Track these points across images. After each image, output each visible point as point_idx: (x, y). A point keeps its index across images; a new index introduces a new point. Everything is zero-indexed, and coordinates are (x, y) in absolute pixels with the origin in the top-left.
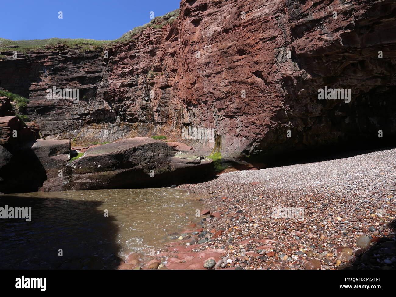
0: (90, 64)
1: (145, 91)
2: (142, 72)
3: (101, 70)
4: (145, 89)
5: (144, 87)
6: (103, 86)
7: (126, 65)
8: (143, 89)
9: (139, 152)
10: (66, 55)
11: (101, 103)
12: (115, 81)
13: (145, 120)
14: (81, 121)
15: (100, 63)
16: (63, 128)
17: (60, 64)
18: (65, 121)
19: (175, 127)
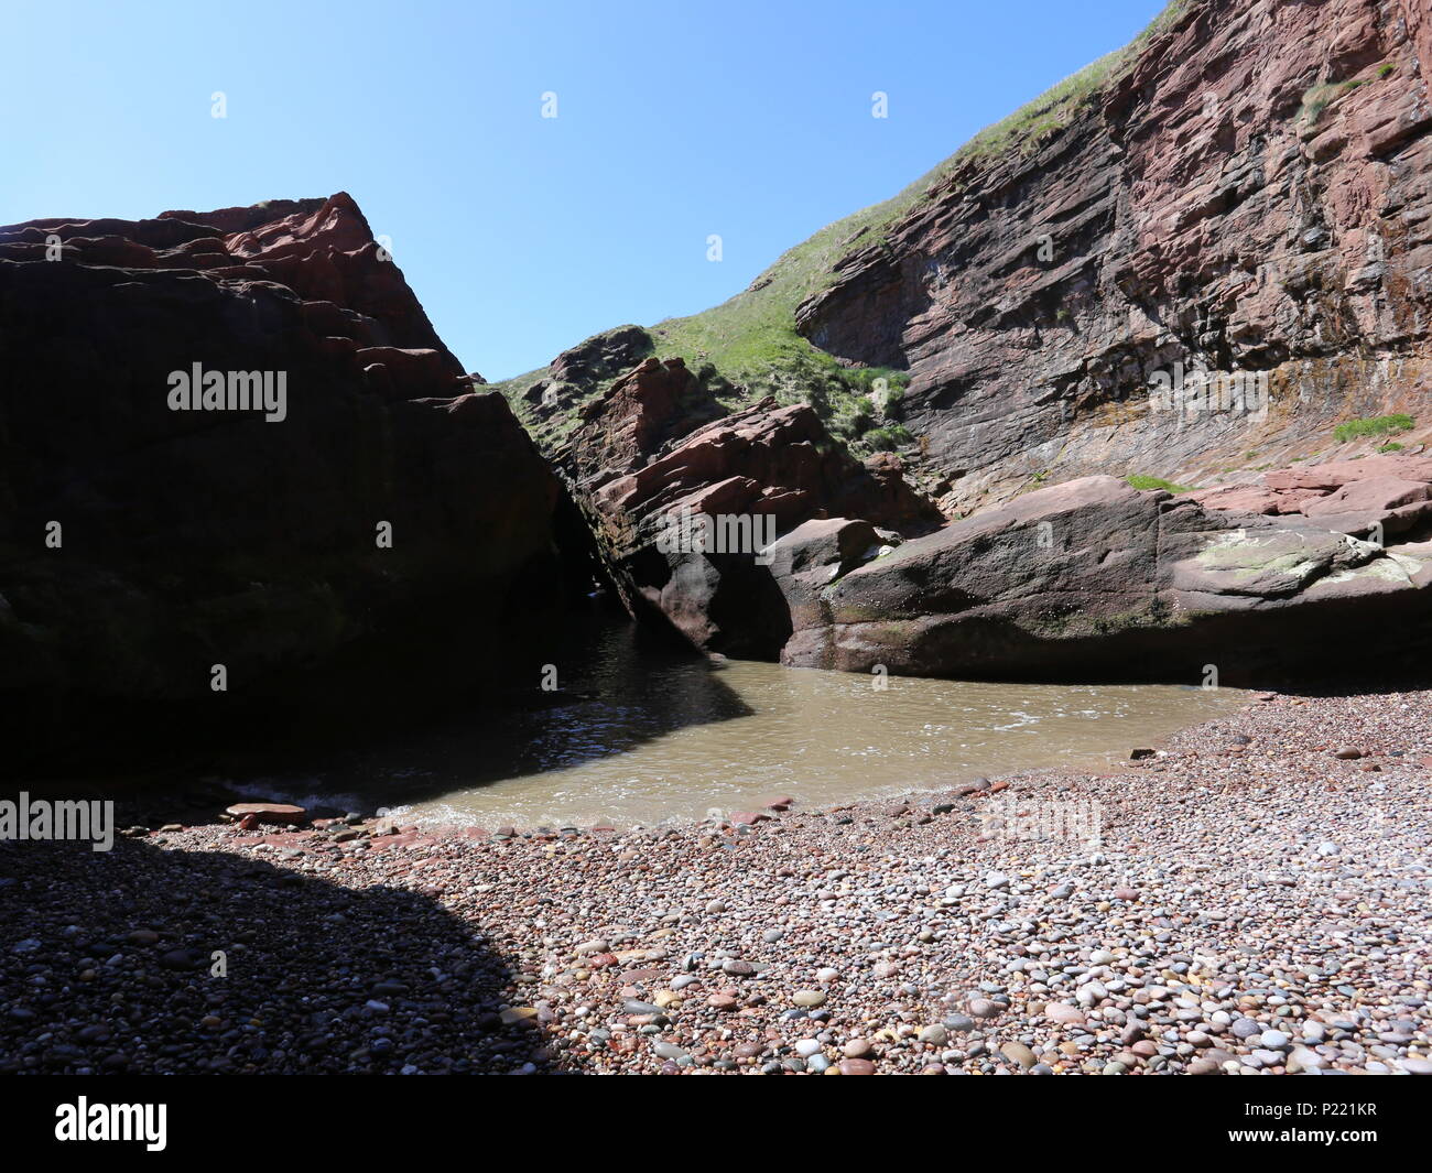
0: (1062, 181)
1: (1304, 203)
2: (1273, 114)
3: (1108, 182)
4: (1302, 192)
5: (1293, 184)
6: (1120, 248)
7: (1197, 117)
8: (1293, 194)
10: (983, 192)
11: (1120, 316)
12: (1160, 208)
13: (1321, 343)
14: (1062, 403)
15: (1102, 159)
16: (1008, 441)
17: (972, 227)
18: (1011, 417)
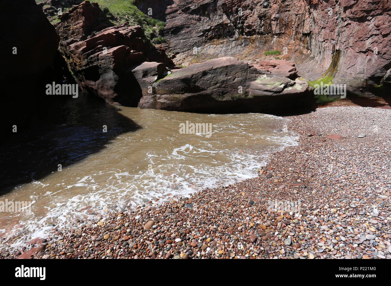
9: (209, 76)
11: (221, 16)
13: (263, 31)
14: (204, 37)
16: (190, 46)
18: (191, 39)
19: (293, 39)
